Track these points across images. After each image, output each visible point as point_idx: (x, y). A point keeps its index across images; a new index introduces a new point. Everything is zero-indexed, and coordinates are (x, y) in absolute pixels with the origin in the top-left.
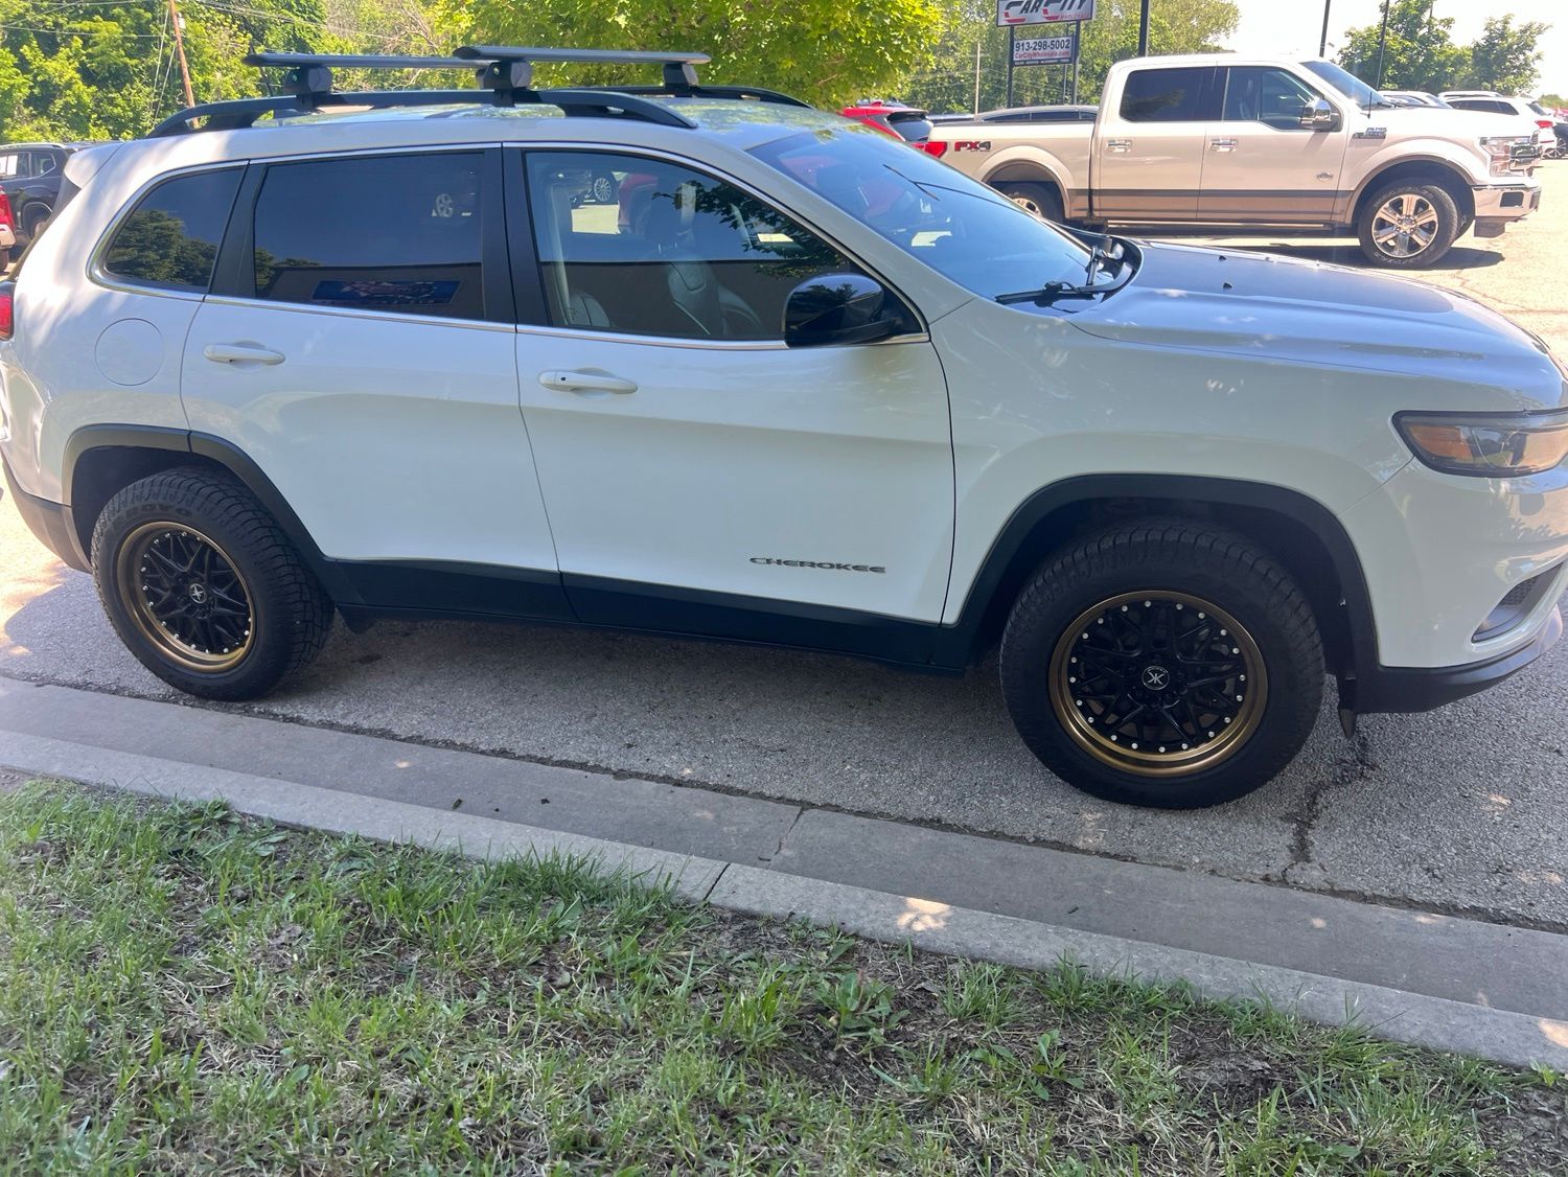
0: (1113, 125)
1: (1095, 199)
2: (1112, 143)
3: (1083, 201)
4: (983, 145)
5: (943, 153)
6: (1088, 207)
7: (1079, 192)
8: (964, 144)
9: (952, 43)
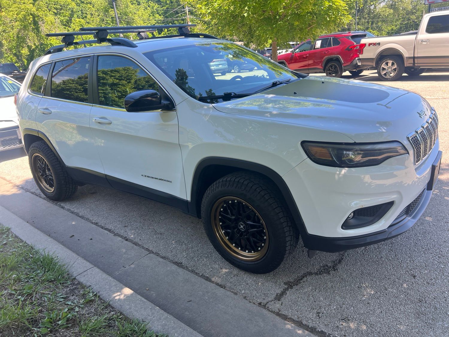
0: (423, 35)
1: (416, 60)
2: (422, 41)
3: (411, 61)
4: (378, 44)
5: (365, 47)
6: (413, 62)
7: (410, 58)
8: (371, 44)
9: (415, 11)
